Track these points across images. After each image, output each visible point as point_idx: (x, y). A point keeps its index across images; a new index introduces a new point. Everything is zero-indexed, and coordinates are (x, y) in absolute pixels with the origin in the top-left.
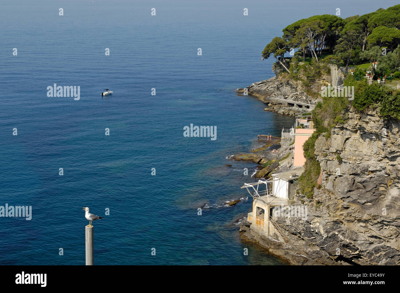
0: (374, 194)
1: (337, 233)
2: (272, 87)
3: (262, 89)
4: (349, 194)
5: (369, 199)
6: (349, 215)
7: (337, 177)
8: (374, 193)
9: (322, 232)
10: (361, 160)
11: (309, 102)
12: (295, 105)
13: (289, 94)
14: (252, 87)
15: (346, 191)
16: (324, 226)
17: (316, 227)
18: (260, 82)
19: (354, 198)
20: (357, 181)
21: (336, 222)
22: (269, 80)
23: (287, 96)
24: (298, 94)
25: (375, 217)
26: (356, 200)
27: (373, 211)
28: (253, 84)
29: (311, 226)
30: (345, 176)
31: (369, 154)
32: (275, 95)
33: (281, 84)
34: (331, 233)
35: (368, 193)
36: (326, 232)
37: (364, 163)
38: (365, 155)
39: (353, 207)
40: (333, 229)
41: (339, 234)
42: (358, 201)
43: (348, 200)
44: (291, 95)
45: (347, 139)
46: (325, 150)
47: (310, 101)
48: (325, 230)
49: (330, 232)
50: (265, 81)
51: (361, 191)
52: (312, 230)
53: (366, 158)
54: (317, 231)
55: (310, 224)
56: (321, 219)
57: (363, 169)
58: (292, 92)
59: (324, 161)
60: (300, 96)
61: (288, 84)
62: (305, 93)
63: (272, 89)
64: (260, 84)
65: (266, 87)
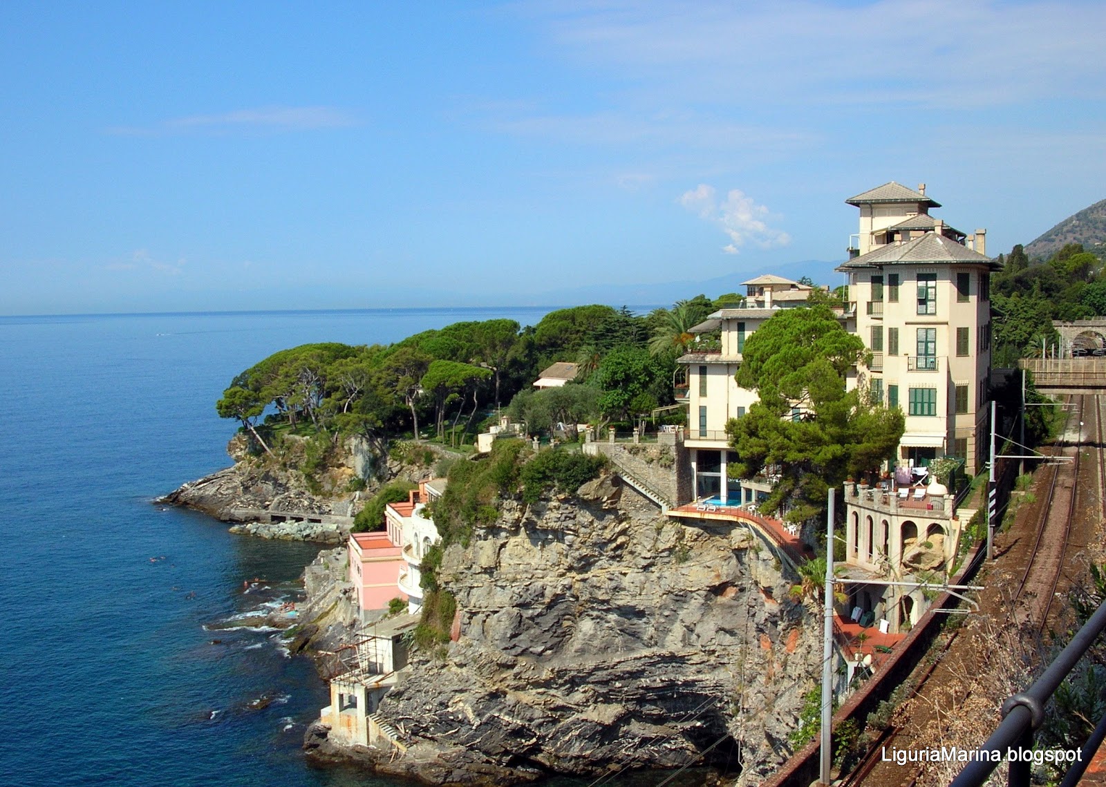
0: (556, 635)
1: (496, 715)
2: (228, 489)
3: (207, 493)
4: (515, 641)
5: (549, 645)
6: (517, 676)
7: (489, 615)
8: (555, 633)
9: (471, 716)
10: (531, 579)
11: (317, 511)
12: (288, 517)
13: (270, 498)
14: (182, 491)
15: (508, 635)
16: (472, 707)
17: (458, 711)
18: (200, 481)
19: (524, 647)
20: (525, 616)
21: (494, 696)
22: (219, 474)
23: (267, 503)
24: (292, 496)
25: (561, 673)
26: (527, 649)
27: (556, 664)
28: (186, 485)
29: (450, 709)
30: (504, 610)
31: (543, 567)
32: (242, 502)
33: (251, 479)
34: (487, 715)
35: (546, 633)
36: (478, 715)
37: (536, 584)
38: (536, 569)
39: (523, 661)
40: (488, 708)
41: (502, 714)
42: (531, 649)
43: (513, 652)
44: (276, 499)
45: (503, 546)
46: (465, 571)
47: (319, 508)
48: (476, 713)
49: (484, 714)
50: (210, 476)
51: (534, 633)
52: (452, 718)
53: (539, 573)
54: (460, 717)
55: (447, 707)
56: (465, 695)
57: (537, 593)
58: (277, 494)
59: (463, 590)
60: (297, 500)
61: (267, 477)
62: (307, 493)
63: (230, 491)
64: (200, 483)
65: (215, 489)
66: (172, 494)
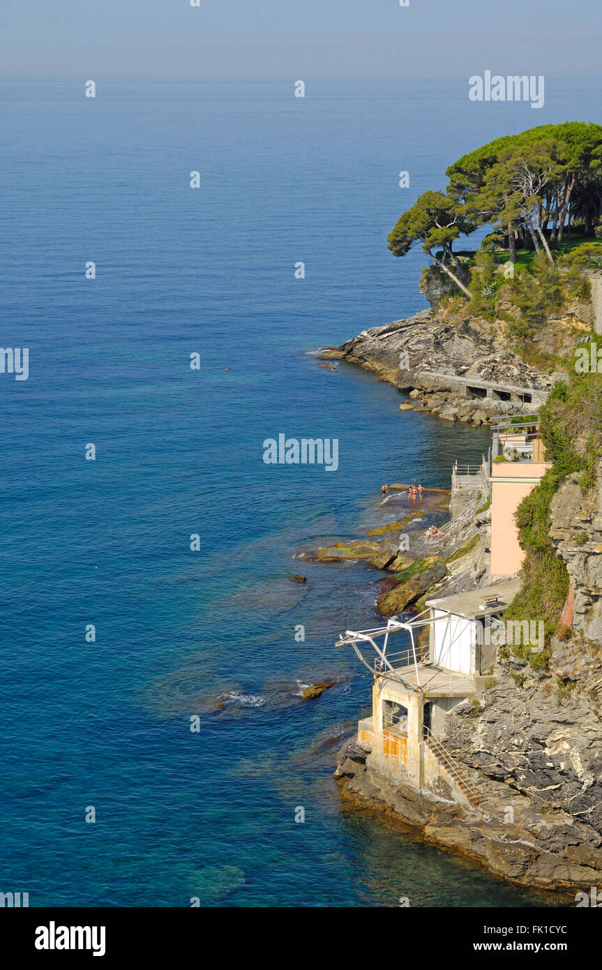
2: (419, 342)
3: (391, 346)
9: (579, 768)
11: (530, 384)
12: (490, 392)
13: (470, 360)
14: (360, 341)
16: (583, 752)
17: (560, 756)
18: (384, 328)
22: (411, 320)
23: (464, 367)
24: (498, 359)
28: (365, 333)
29: (547, 751)
32: (429, 363)
33: (447, 330)
36: (591, 769)
44: (476, 362)
46: (581, 525)
47: (533, 380)
48: (587, 764)
50: (398, 323)
52: (551, 764)
54: (563, 765)
55: (544, 745)
56: (574, 729)
58: (480, 355)
59: (578, 557)
60: (505, 367)
61: (466, 329)
62: (517, 357)
63: (421, 346)
64: (384, 332)
65: (402, 342)
66: (345, 345)
